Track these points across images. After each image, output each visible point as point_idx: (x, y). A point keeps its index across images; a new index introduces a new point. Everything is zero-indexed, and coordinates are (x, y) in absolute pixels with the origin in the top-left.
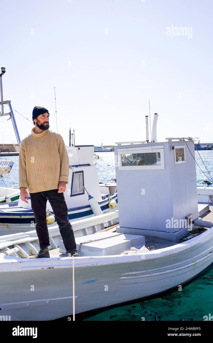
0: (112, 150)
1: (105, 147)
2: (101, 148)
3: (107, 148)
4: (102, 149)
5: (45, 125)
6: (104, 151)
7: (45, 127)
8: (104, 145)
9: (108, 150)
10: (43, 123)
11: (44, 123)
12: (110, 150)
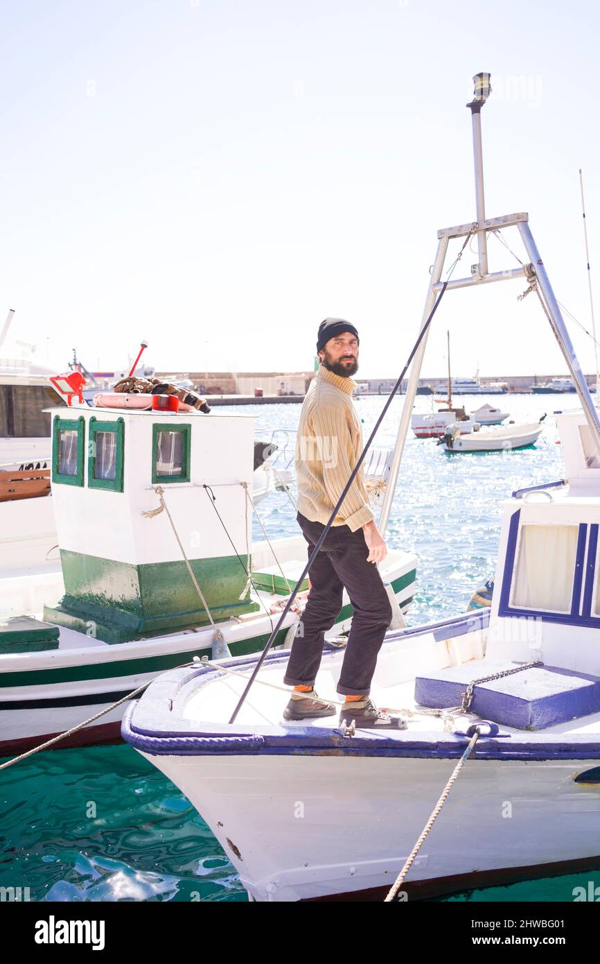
0: (507, 390)
1: (484, 380)
2: (475, 383)
3: (493, 384)
4: (478, 387)
5: (344, 363)
6: (482, 393)
7: (344, 369)
8: (483, 375)
9: (495, 391)
10: (338, 361)
11: (341, 359)
12: (501, 390)
